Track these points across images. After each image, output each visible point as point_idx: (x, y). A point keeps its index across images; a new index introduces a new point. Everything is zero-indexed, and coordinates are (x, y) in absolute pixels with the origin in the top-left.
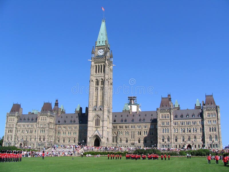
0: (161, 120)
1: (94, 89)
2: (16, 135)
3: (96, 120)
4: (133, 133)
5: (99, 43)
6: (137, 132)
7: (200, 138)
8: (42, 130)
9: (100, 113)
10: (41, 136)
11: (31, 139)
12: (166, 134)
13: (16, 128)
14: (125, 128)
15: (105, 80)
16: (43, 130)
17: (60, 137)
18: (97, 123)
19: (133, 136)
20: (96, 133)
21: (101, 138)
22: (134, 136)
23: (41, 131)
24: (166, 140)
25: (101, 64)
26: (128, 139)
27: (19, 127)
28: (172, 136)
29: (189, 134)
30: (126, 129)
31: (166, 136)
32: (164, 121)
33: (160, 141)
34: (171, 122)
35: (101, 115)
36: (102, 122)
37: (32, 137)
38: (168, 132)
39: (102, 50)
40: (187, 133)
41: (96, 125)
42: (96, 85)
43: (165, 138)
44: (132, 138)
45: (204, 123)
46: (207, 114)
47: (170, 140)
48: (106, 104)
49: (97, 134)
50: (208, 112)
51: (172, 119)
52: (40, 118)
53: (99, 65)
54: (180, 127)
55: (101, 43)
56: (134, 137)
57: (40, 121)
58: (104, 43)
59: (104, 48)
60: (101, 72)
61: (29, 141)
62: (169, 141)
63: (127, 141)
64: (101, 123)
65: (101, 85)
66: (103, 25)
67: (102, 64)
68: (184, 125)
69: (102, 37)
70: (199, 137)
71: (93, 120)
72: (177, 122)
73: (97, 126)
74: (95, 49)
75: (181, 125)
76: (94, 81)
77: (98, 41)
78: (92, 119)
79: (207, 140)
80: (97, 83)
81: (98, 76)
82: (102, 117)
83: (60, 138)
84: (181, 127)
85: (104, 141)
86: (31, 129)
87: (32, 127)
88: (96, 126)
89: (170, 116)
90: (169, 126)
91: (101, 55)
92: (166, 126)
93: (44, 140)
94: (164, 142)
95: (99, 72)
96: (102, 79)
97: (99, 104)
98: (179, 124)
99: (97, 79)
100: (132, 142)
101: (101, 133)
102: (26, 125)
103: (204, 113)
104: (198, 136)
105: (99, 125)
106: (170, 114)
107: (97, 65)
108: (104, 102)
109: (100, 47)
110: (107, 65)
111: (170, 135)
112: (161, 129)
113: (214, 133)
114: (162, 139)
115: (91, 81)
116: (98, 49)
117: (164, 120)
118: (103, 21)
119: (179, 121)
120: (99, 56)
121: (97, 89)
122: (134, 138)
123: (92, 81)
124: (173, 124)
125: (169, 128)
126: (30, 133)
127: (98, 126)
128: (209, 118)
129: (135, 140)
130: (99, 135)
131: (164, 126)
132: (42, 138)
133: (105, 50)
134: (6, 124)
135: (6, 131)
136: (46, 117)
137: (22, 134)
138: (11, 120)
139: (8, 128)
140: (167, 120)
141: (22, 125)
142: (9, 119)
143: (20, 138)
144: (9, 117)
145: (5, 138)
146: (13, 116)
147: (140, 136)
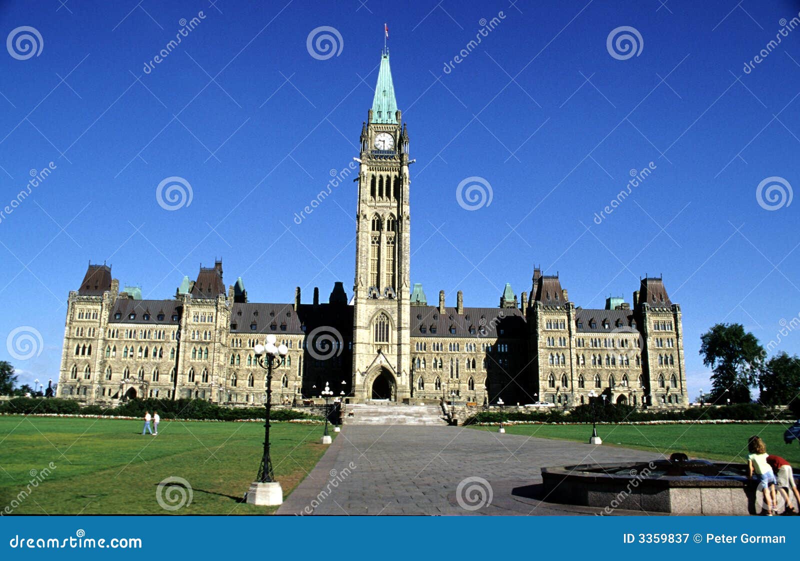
0: (545, 331)
1: (370, 241)
2: (103, 363)
3: (377, 325)
4: (455, 363)
5: (380, 116)
6: (464, 359)
7: (637, 380)
8: (198, 349)
9: (390, 307)
10: (197, 368)
11: (156, 376)
12: (559, 370)
13: (104, 340)
14: (432, 350)
15: (404, 218)
16: (204, 349)
17: (238, 369)
18: (382, 333)
19: (455, 372)
20: (381, 362)
21: (395, 376)
22: (457, 371)
23: (195, 353)
24: (558, 383)
25: (389, 173)
26: (443, 379)
27: (115, 339)
28: (575, 374)
29: (613, 370)
30: (437, 352)
31: (560, 373)
32: (552, 335)
33: (543, 384)
34: (570, 336)
35: (393, 312)
36: (395, 333)
37: (163, 368)
38: (564, 363)
39: (386, 134)
40: (606, 368)
41: (376, 341)
42: (373, 229)
43: (557, 377)
44: (452, 377)
45: (648, 345)
46: (653, 324)
47: (569, 383)
48: (406, 282)
49: (385, 364)
50: (655, 318)
51: (574, 332)
52: (192, 314)
53: (381, 177)
54: (591, 351)
55: (385, 115)
56: (457, 374)
57: (191, 320)
58: (393, 116)
59: (396, 132)
60: (388, 195)
61: (152, 382)
62: (566, 386)
63: (438, 385)
64: (393, 335)
65: (388, 230)
66: (385, 66)
67: (393, 174)
68: (599, 348)
69: (385, 100)
70: (636, 378)
71: (370, 325)
72: (583, 339)
73: (382, 343)
74: (370, 131)
75: (592, 348)
76: (368, 217)
77: (375, 108)
78: (367, 322)
79: (654, 384)
80: (378, 225)
81: (380, 204)
82: (395, 318)
83: (240, 373)
84: (592, 353)
85: (403, 384)
86: (157, 344)
87: (161, 340)
88: (379, 343)
89: (569, 322)
90: (565, 348)
91: (386, 148)
92: (559, 349)
93: (206, 378)
94: (553, 386)
95: (381, 194)
96: (392, 215)
97: (385, 282)
98: (588, 344)
99: (377, 214)
100: (451, 386)
101: (394, 363)
102: (138, 333)
103: (648, 320)
104: (632, 375)
105: (387, 341)
106: (569, 320)
107: (378, 174)
108: (400, 276)
109: (384, 128)
110: (407, 179)
111: (568, 371)
112: (546, 354)
113: (670, 368)
114: (550, 381)
115: (361, 217)
116: (376, 132)
117: (552, 331)
118: (385, 57)
119: (588, 336)
120: (379, 151)
121: (377, 241)
122: (457, 377)
123: (365, 217)
124: (573, 344)
125: (567, 353)
126: (155, 354)
127: (387, 343)
128: (658, 333)
129: (460, 383)
130: (389, 367)
131: (553, 349)
132: (200, 371)
133: (398, 137)
134: (67, 328)
135: (68, 349)
136: (214, 311)
137: (125, 359)
138: (85, 315)
139: (75, 339)
140: (560, 331)
141: (123, 330)
142: (78, 311)
143: (118, 373)
144: (78, 307)
145: (64, 371)
146: (93, 302)
147: (474, 371)
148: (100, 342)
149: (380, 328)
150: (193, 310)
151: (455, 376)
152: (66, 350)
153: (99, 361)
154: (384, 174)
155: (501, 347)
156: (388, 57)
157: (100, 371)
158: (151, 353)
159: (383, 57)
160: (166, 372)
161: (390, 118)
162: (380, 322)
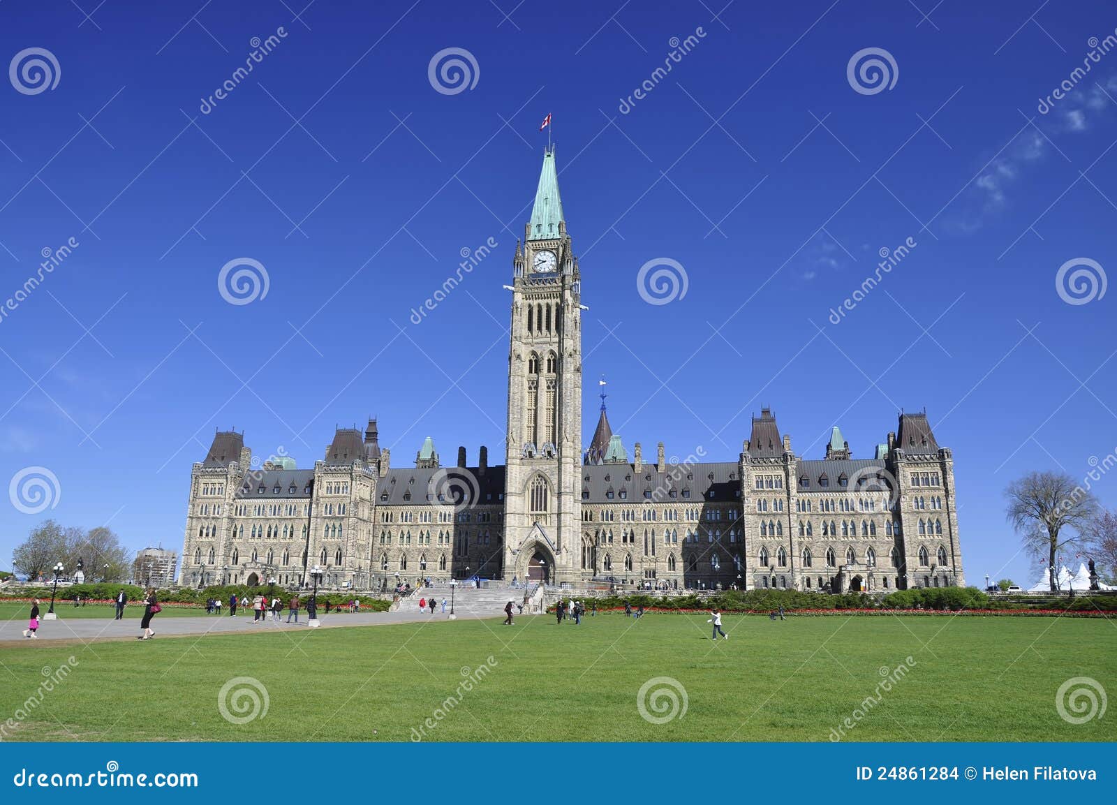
0: (753, 491)
1: (526, 385)
2: (229, 545)
3: (533, 490)
4: (650, 535)
5: (539, 231)
6: (662, 531)
7: (888, 556)
8: (331, 526)
9: (548, 467)
10: (329, 549)
11: (287, 559)
12: (773, 541)
13: (229, 518)
14: (621, 519)
15: (566, 355)
16: (337, 525)
17: (388, 549)
18: (539, 500)
19: (650, 548)
20: (536, 536)
21: (554, 553)
22: (653, 547)
23: (327, 531)
24: (773, 561)
25: (549, 301)
26: (635, 557)
27: (243, 517)
28: (796, 547)
29: (851, 542)
30: (626, 522)
31: (775, 547)
32: (763, 496)
33: (752, 562)
34: (789, 499)
35: (552, 474)
36: (555, 499)
37: (293, 549)
38: (780, 533)
39: (547, 253)
40: (842, 539)
41: (533, 510)
42: (531, 372)
43: (772, 553)
44: (646, 554)
45: (902, 507)
46: (910, 477)
47: (788, 561)
48: (568, 435)
49: (541, 539)
50: (913, 469)
51: (794, 492)
52: (325, 485)
53: (539, 306)
54: (820, 517)
55: (545, 229)
56: (653, 551)
57: (323, 492)
58: (556, 229)
59: (557, 249)
60: (548, 328)
61: (281, 565)
62: (784, 565)
63: (629, 564)
64: (552, 502)
65: (549, 371)
66: (549, 166)
67: (553, 302)
68: (831, 512)
69: (546, 209)
70: (885, 553)
71: (524, 491)
72: (809, 500)
73: (539, 512)
74: (526, 251)
75: (821, 512)
76: (523, 356)
77: (534, 221)
78: (521, 486)
79: (912, 561)
80: (535, 366)
81: (538, 340)
82: (555, 481)
83: (390, 554)
84: (822, 519)
85: (564, 563)
86: (287, 522)
87: (292, 516)
88: (535, 512)
89: (787, 479)
90: (782, 514)
91: (547, 270)
92: (774, 515)
93: (339, 560)
94: (766, 565)
95: (539, 328)
96: (552, 352)
97: (544, 435)
98: (816, 508)
99: (534, 353)
100: (646, 566)
101: (553, 537)
102: (267, 510)
103: (901, 472)
104: (881, 549)
105: (545, 509)
106: (787, 475)
107: (535, 303)
108: (560, 429)
109: (543, 245)
110: (570, 307)
111: (786, 545)
112: (756, 522)
113: (936, 538)
114: (761, 558)
115: (514, 358)
116: (534, 250)
117: (763, 491)
118: (549, 156)
119: (816, 498)
120: (538, 274)
121: (535, 386)
122: (653, 554)
123: (519, 357)
124: (794, 508)
125: (785, 520)
126: (285, 534)
127: (544, 512)
128: (918, 490)
129: (656, 561)
130: (546, 543)
131: (764, 515)
132: (332, 552)
133: (560, 255)
134: (191, 506)
135: (191, 530)
136: (349, 480)
137: (253, 540)
138: (209, 490)
139: (199, 518)
140: (775, 492)
141: (251, 506)
142: (202, 486)
143: (244, 556)
144: (202, 481)
145: (186, 555)
146: (218, 475)
147: (675, 546)
148: (225, 521)
149: (537, 494)
150: (326, 480)
151: (650, 553)
152: (189, 531)
153: (223, 543)
154: (543, 302)
155: (711, 514)
156: (552, 155)
157: (224, 555)
158: (281, 532)
159: (545, 156)
160: (297, 554)
161: (551, 231)
162: (537, 486)
